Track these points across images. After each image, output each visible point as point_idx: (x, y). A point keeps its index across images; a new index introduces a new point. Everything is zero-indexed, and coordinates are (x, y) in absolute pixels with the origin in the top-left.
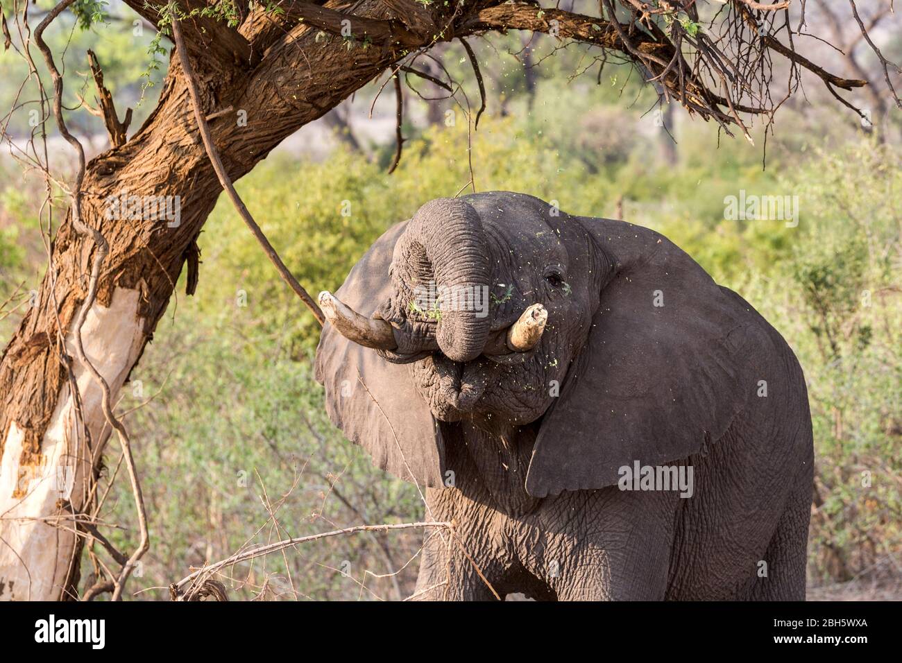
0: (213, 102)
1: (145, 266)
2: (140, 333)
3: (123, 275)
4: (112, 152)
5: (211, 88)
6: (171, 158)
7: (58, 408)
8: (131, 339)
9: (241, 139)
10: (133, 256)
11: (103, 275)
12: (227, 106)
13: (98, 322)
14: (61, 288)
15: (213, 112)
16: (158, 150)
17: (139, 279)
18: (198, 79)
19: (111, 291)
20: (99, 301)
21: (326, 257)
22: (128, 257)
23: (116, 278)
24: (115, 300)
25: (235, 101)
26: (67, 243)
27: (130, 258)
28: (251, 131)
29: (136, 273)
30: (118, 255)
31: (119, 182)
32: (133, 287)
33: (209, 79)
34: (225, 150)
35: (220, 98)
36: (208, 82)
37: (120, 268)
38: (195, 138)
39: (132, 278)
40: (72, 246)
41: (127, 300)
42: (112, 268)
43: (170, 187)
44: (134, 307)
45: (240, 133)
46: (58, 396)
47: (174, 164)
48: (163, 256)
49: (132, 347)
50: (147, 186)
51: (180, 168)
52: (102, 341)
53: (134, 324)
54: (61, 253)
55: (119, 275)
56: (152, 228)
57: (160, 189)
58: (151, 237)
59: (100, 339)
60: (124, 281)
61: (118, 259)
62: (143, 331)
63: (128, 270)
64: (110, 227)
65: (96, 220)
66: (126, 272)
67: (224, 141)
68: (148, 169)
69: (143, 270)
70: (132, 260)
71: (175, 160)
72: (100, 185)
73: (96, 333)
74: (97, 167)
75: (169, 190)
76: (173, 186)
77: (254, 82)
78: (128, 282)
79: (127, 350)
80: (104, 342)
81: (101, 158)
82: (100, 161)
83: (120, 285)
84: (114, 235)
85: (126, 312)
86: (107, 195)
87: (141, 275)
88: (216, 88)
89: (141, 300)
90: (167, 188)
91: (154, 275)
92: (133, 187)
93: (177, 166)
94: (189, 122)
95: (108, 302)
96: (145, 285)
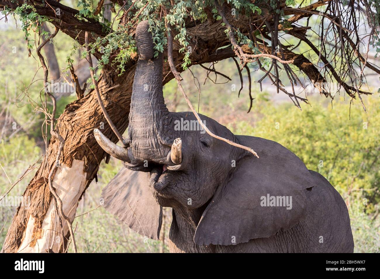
0: (112, 82)
1: (86, 151)
2: (85, 179)
3: (77, 154)
4: (76, 102)
5: (111, 76)
6: (95, 105)
7: (49, 209)
8: (81, 181)
9: (124, 98)
10: (80, 146)
11: (68, 154)
12: (117, 84)
13: (66, 174)
14: (52, 159)
15: (112, 86)
16: (90, 102)
17: (83, 156)
18: (106, 72)
19: (72, 161)
20: (67, 165)
21: (295, 146)
22: (78, 147)
23: (74, 155)
24: (74, 164)
25: (121, 82)
26: (55, 140)
27: (79, 147)
28: (128, 95)
29: (82, 153)
30: (74, 146)
31: (75, 115)
32: (81, 159)
33: (110, 72)
34: (117, 103)
35: (115, 80)
36: (110, 74)
37: (75, 151)
38: (105, 97)
39: (80, 155)
40: (57, 141)
41: (79, 165)
42: (71, 151)
43: (95, 118)
44: (82, 168)
45: (123, 96)
46: (49, 205)
47: (97, 108)
48: (93, 147)
49: (81, 185)
50: (86, 117)
51: (98, 110)
52: (68, 182)
53: (82, 175)
54: (53, 144)
55: (75, 154)
56: (88, 135)
57: (91, 118)
58: (87, 138)
59: (67, 181)
60: (77, 157)
61: (74, 147)
62: (86, 178)
63: (79, 152)
64: (71, 134)
65: (66, 130)
66: (77, 153)
67: (117, 99)
68: (86, 110)
69: (85, 152)
70: (80, 148)
71: (97, 106)
72: (68, 116)
73: (65, 178)
74: (69, 108)
75: (94, 119)
76: (96, 117)
77: (129, 74)
78: (79, 157)
79: (79, 186)
80: (69, 182)
81: (71, 104)
82: (70, 105)
83: (75, 158)
84: (73, 137)
85: (78, 169)
86: (70, 120)
87: (84, 154)
88: (113, 76)
89: (85, 165)
90: (94, 118)
91: (90, 155)
92: (80, 117)
93: (98, 109)
94: (103, 90)
95: (71, 165)
96: (86, 158)
